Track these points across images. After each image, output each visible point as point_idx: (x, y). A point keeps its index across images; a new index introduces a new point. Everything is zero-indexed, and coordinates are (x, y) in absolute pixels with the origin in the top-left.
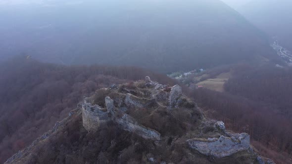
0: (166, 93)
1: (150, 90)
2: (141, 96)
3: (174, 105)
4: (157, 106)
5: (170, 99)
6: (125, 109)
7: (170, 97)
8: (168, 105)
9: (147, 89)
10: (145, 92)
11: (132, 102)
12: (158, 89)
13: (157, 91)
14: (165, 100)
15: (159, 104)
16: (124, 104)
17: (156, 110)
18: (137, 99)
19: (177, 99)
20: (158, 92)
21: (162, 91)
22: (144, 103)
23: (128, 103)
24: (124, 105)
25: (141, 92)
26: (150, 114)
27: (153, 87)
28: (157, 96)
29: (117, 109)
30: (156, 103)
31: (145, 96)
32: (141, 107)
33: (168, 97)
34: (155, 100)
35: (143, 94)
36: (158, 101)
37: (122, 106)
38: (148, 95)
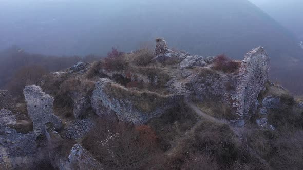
0: (224, 76)
1: (166, 69)
2: (141, 85)
3: (252, 117)
4: (193, 118)
5: (239, 95)
6: (88, 125)
7: (241, 87)
8: (230, 115)
9: (158, 66)
10: (151, 75)
11: (109, 104)
12: (190, 68)
13: (190, 71)
14: (218, 98)
15: (198, 111)
16: (91, 108)
17: (190, 134)
18: (124, 95)
19: (260, 96)
20: (192, 76)
21: (208, 71)
22: (146, 106)
23: (101, 107)
24: (88, 111)
25: (140, 77)
26: (167, 148)
27: (174, 63)
28: (189, 85)
29: (68, 123)
30: (187, 110)
31: (152, 86)
32: (135, 120)
33: (231, 88)
34: (182, 97)
35: (146, 80)
36: (195, 102)
37: (82, 117)
38: (162, 83)
